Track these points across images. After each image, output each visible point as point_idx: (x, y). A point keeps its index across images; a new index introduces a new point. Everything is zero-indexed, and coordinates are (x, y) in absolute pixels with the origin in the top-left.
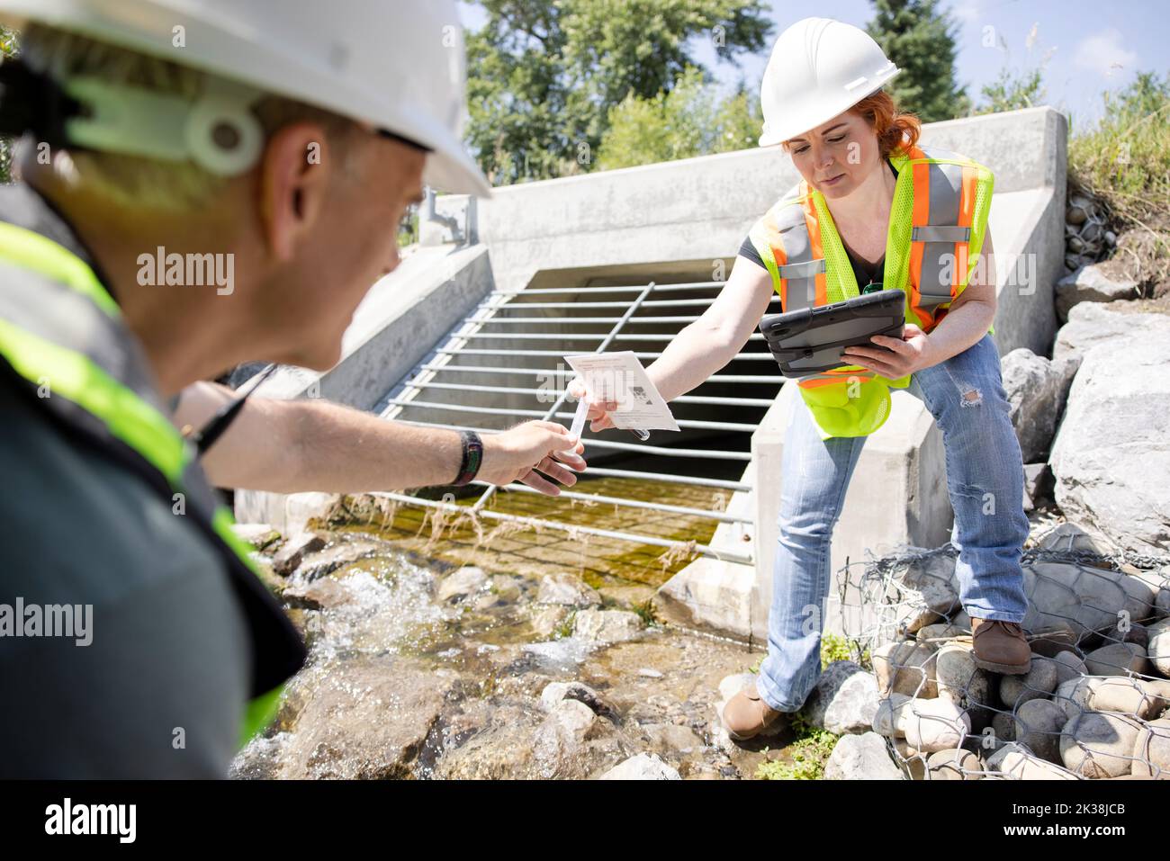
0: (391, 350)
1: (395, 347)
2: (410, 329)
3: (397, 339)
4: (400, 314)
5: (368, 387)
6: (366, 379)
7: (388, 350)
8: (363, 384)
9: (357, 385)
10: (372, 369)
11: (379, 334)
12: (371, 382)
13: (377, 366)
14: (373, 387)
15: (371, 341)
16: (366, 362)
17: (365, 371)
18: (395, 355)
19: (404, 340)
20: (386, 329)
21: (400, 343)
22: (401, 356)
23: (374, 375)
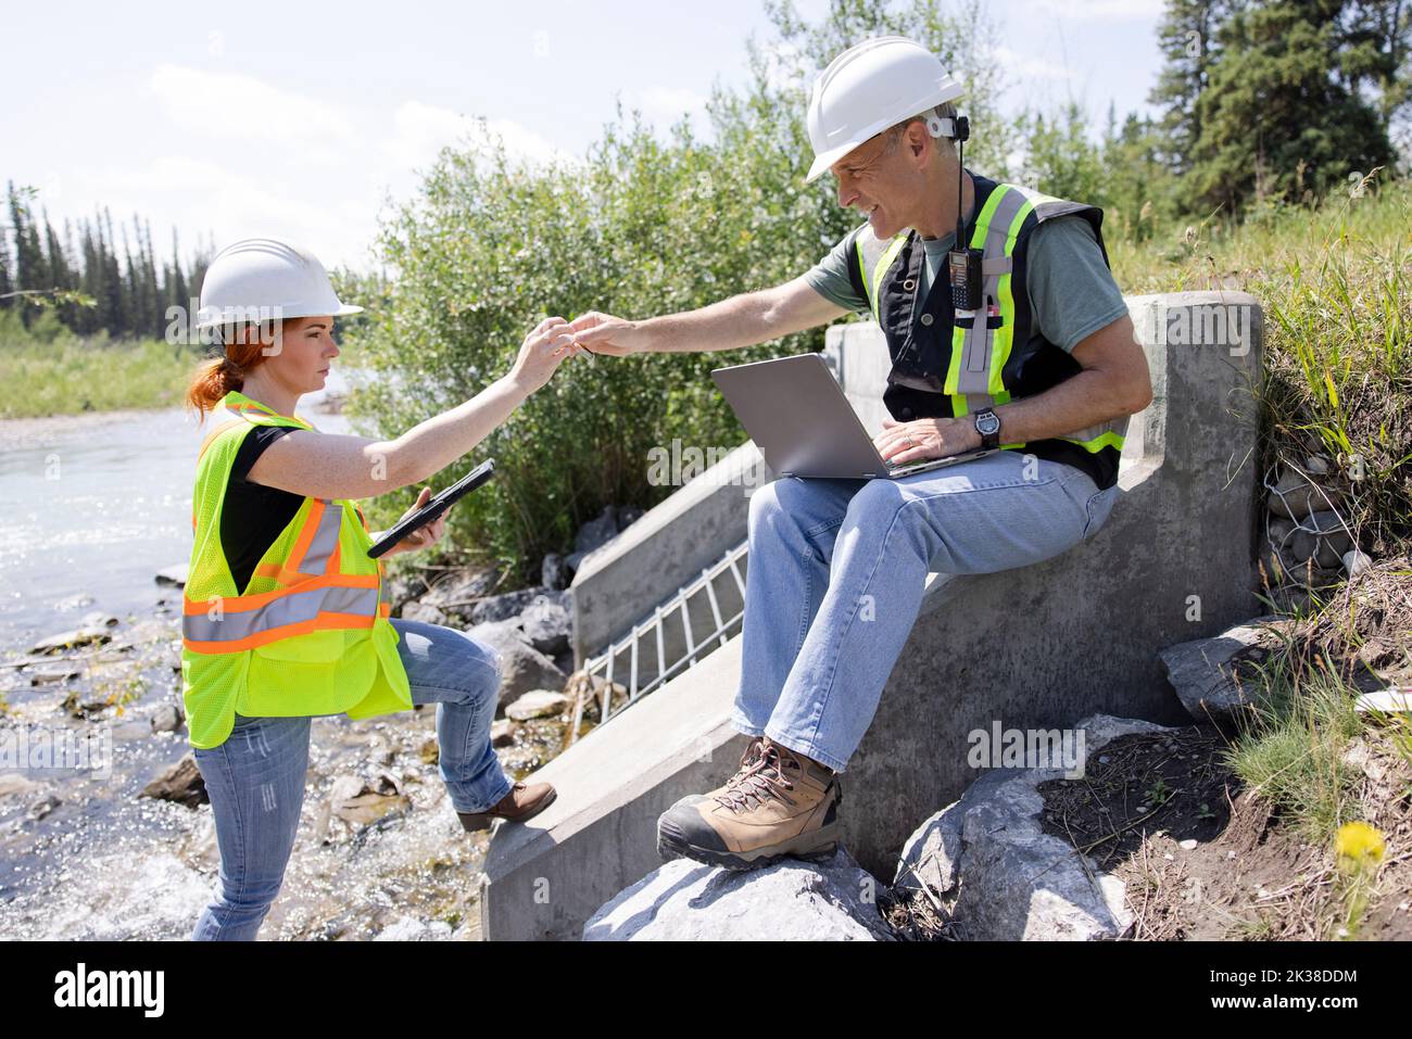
0: (699, 531)
1: (703, 528)
2: (726, 508)
3: (706, 520)
4: (712, 492)
5: (668, 572)
6: (665, 564)
7: (695, 531)
8: (663, 569)
9: (655, 569)
10: (673, 553)
11: (682, 516)
12: (673, 566)
13: (680, 549)
14: (675, 572)
15: (671, 523)
16: (666, 546)
17: (664, 556)
18: (704, 537)
19: (717, 520)
20: (691, 510)
21: (711, 523)
22: (713, 537)
23: (677, 559)
